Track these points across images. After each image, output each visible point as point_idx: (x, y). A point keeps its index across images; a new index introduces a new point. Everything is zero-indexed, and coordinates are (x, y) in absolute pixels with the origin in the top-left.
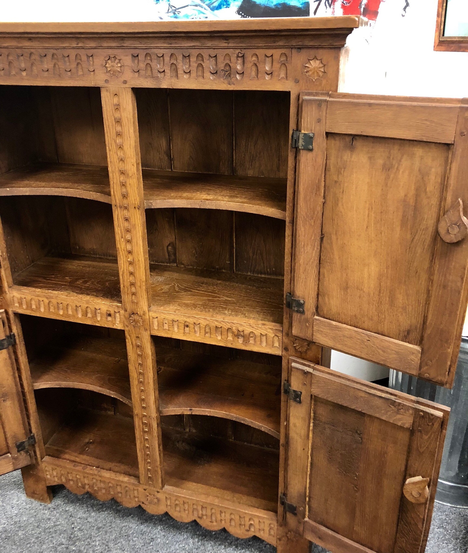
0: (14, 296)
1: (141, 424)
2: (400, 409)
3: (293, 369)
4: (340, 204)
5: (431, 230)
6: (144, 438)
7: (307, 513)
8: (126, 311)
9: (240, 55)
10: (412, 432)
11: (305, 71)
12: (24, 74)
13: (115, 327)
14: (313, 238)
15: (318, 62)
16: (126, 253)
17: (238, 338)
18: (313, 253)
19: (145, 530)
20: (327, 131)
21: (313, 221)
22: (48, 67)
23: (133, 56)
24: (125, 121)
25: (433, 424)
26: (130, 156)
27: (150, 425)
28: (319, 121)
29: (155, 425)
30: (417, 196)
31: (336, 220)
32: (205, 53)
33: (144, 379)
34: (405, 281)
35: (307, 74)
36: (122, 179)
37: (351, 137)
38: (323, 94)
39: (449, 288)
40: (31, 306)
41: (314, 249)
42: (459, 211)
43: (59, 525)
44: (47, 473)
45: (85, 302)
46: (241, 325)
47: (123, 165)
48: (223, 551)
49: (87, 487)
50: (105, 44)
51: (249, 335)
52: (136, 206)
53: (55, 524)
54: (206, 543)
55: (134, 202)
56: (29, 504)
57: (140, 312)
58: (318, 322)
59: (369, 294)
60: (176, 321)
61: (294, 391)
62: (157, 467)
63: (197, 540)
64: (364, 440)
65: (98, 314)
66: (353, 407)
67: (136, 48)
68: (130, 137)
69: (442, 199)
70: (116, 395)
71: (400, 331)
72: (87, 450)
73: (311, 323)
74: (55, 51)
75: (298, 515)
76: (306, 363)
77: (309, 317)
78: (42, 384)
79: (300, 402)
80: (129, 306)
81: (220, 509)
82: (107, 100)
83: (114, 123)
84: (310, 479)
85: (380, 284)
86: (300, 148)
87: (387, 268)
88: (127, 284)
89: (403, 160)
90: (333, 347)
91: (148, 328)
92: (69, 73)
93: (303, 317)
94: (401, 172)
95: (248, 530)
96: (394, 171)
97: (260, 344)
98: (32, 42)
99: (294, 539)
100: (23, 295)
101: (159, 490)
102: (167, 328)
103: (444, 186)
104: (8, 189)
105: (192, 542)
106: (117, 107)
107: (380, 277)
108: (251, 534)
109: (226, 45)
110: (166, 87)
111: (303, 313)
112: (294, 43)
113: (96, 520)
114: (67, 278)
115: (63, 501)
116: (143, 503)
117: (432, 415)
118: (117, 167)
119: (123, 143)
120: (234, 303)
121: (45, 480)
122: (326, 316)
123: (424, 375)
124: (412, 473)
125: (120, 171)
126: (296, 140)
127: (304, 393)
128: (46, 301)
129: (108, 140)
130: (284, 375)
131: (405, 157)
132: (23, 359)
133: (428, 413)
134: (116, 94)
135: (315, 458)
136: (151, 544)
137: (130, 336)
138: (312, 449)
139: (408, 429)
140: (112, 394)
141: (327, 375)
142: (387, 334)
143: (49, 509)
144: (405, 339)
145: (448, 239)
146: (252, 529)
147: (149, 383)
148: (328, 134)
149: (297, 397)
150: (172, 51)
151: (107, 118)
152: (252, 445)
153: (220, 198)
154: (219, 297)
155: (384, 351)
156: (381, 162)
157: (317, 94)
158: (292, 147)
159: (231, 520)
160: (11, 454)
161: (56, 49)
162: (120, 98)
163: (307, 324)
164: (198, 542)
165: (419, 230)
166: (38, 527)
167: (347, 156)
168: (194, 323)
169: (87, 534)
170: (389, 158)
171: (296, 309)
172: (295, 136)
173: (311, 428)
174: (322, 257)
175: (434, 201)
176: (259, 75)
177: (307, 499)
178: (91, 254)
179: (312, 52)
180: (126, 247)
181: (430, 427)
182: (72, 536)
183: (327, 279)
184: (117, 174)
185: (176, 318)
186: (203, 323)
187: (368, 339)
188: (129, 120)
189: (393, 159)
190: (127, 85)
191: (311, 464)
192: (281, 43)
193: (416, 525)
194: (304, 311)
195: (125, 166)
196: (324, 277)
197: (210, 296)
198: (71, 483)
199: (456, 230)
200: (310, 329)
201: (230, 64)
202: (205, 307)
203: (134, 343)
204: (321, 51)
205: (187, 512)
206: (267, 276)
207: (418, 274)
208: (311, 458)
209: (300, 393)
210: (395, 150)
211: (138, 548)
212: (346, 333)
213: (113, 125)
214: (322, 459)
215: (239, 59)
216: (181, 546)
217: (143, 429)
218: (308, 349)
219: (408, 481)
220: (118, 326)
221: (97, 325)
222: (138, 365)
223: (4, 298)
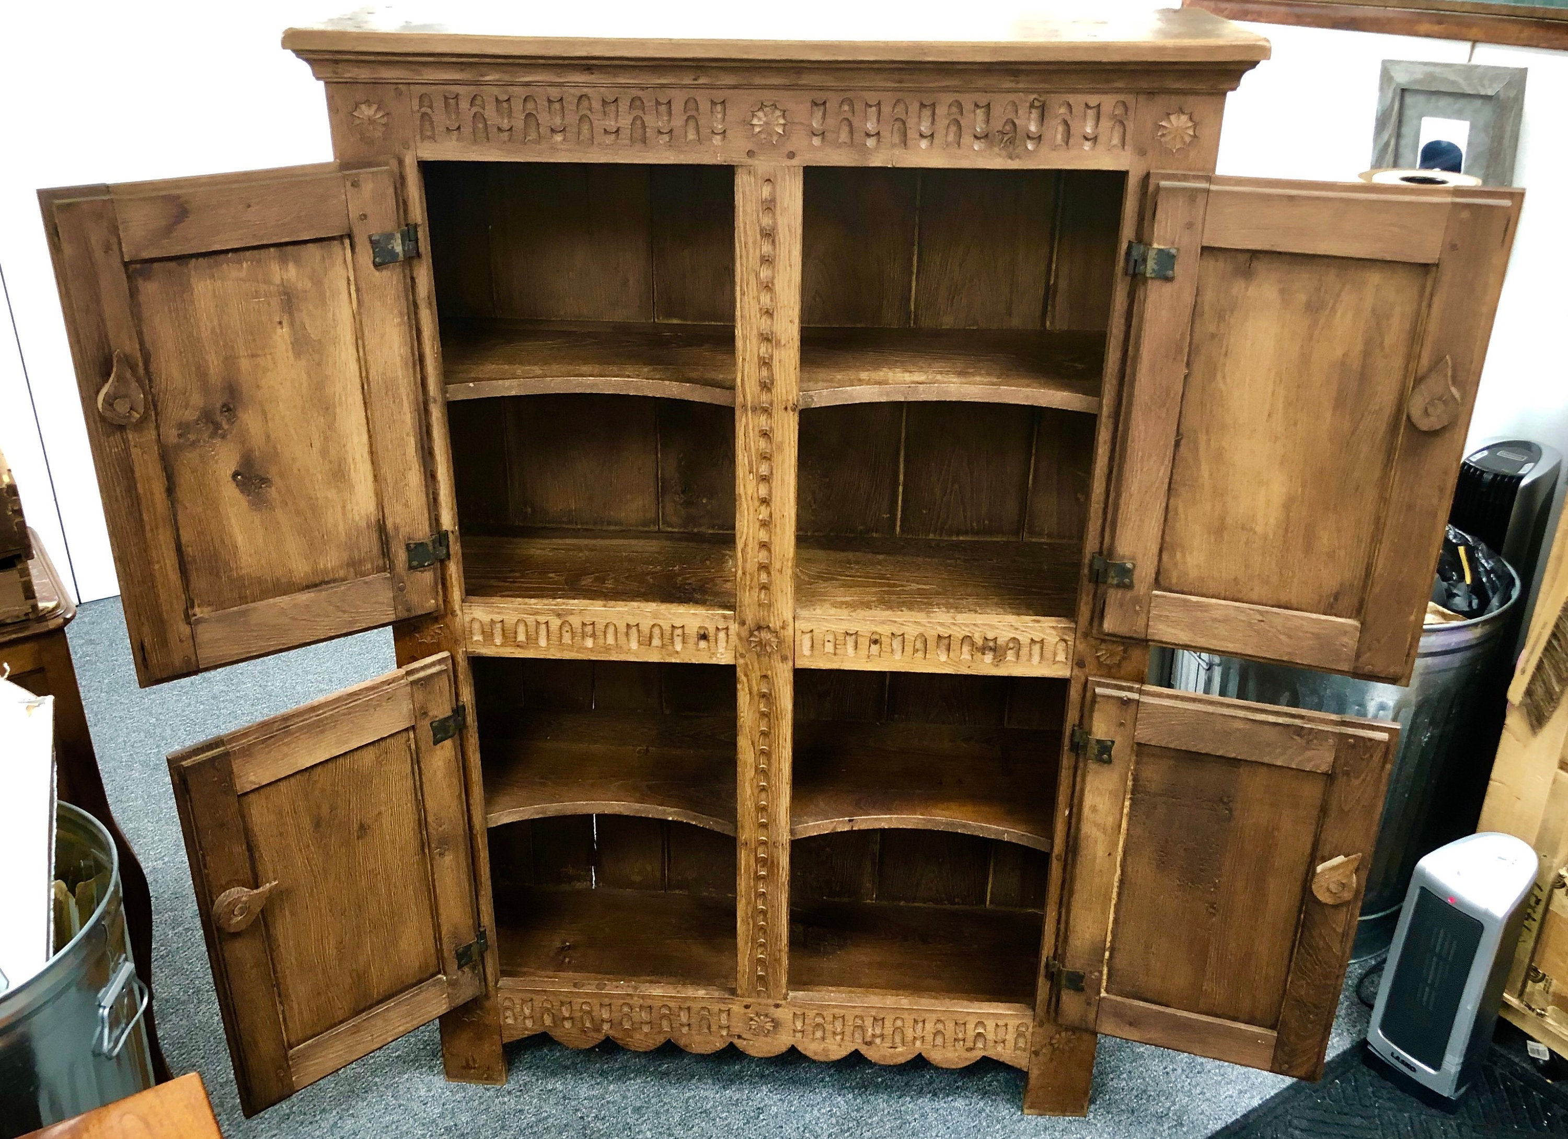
0: (473, 620)
1: (752, 862)
2: (1311, 741)
3: (1098, 699)
4: (1219, 376)
5: (1388, 410)
6: (756, 891)
7: (1104, 984)
8: (743, 623)
9: (1037, 104)
10: (1330, 777)
11: (1160, 134)
12: (559, 138)
13: (714, 661)
14: (1162, 443)
15: (1184, 118)
16: (757, 503)
17: (984, 654)
18: (1159, 470)
19: (738, 1096)
20: (1205, 244)
21: (1165, 410)
22: (618, 125)
23: (815, 104)
24: (783, 234)
25: (1371, 756)
26: (786, 302)
27: (773, 862)
28: (1190, 226)
29: (784, 860)
30: (1366, 354)
31: (1208, 406)
32: (967, 100)
33: (769, 764)
34: (1335, 506)
35: (1163, 139)
36: (763, 350)
37: (1247, 256)
38: (1197, 178)
39: (1417, 510)
40: (516, 638)
41: (1162, 463)
42: (1446, 375)
43: (546, 1118)
44: (507, 1014)
45: (649, 614)
46: (992, 627)
47: (769, 322)
48: (910, 1106)
49: (606, 1027)
50: (758, 80)
51: (1007, 644)
52: (790, 405)
53: (538, 1117)
54: (872, 1098)
55: (784, 397)
56: (457, 1092)
57: (775, 623)
58: (1159, 600)
59: (1265, 538)
60: (851, 635)
61: (1098, 741)
62: (780, 951)
63: (850, 1096)
64: (1235, 814)
65: (676, 638)
66: (1220, 753)
67: (821, 89)
68: (791, 266)
69: (1411, 357)
70: (678, 814)
71: (1321, 596)
72: (569, 962)
73: (1145, 603)
74: (640, 93)
75: (1088, 990)
76: (1124, 684)
77: (1141, 593)
78: (505, 816)
79: (1109, 762)
80: (750, 616)
81: (913, 1016)
82: (748, 193)
83: (759, 237)
84: (1115, 913)
85: (1288, 516)
86: (1148, 275)
87: (1303, 486)
88: (751, 566)
89: (1343, 294)
90: (1189, 643)
91: (789, 654)
92: (666, 138)
93: (1129, 594)
94: (1339, 314)
95: (971, 1049)
96: (1327, 312)
97: (1029, 660)
98: (592, 74)
99: (1067, 1048)
100: (499, 613)
101: (778, 1002)
102: (832, 651)
103: (1415, 336)
104: (471, 385)
105: (842, 1102)
106: (769, 206)
107: (1288, 504)
108: (977, 1055)
109: (1013, 85)
110: (880, 165)
111: (1130, 586)
112: (1144, 84)
113: (625, 1097)
114: (551, 575)
115: (533, 1075)
116: (739, 1037)
117: (1370, 740)
118: (755, 328)
119: (773, 278)
120: (938, 593)
121: (500, 1029)
122: (1174, 588)
123: (1364, 668)
124: (1326, 854)
125: (762, 334)
126: (1136, 261)
127: (1118, 740)
128: (555, 623)
129: (742, 272)
130: (1072, 716)
131: (1348, 287)
132: (475, 759)
133: (1363, 738)
134: (769, 180)
135: (1130, 869)
136: (761, 1117)
137: (746, 675)
138: (1125, 853)
139: (1325, 774)
140: (670, 814)
141: (1168, 700)
142: (1295, 606)
143: (509, 1093)
144: (1329, 610)
145: (1424, 424)
146: (980, 1045)
147: (780, 770)
148: (1207, 251)
149: (1104, 752)
150: (899, 95)
151: (745, 228)
152: (916, 904)
153: (939, 377)
154: (902, 586)
155: (1290, 637)
156: (1302, 297)
157: (1185, 178)
158: (1126, 273)
159: (935, 1035)
160: (445, 974)
161: (642, 89)
162: (778, 187)
163: (1137, 608)
164: (855, 1100)
165: (1366, 413)
166: (503, 1128)
167: (1238, 287)
168: (893, 634)
169: (618, 1123)
170: (1318, 290)
171: (1115, 582)
172: (1135, 254)
173: (1126, 811)
174: (1175, 477)
175: (1398, 362)
176: (1071, 141)
177: (1107, 954)
178: (563, 522)
179: (1175, 100)
180: (758, 492)
181: (1365, 763)
182: (588, 1132)
183: (1183, 516)
184: (755, 341)
185: (853, 629)
186: (911, 631)
187: (1261, 618)
188: (793, 230)
189: (1326, 292)
190: (794, 162)
191: (1122, 882)
192: (1120, 84)
193: (1329, 948)
194: (1132, 582)
195: (772, 325)
196: (1177, 514)
197: (881, 585)
198: (567, 1025)
199: (1441, 407)
200: (1144, 616)
201: (1015, 121)
202: (886, 604)
203: (755, 689)
204: (1191, 99)
205: (838, 1038)
206: (969, 538)
207: (1360, 490)
208: (1122, 870)
209: (1110, 743)
210: (1331, 277)
211: (737, 1129)
212: (1217, 614)
213: (755, 243)
214: (1144, 870)
215: (1033, 111)
216: (823, 1111)
217: (756, 872)
218: (1124, 658)
219: (1319, 869)
220: (723, 656)
221: (673, 661)
222: (758, 736)
223: (447, 626)
